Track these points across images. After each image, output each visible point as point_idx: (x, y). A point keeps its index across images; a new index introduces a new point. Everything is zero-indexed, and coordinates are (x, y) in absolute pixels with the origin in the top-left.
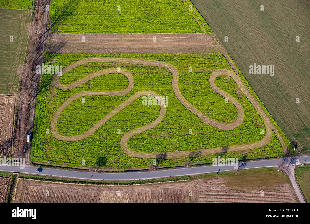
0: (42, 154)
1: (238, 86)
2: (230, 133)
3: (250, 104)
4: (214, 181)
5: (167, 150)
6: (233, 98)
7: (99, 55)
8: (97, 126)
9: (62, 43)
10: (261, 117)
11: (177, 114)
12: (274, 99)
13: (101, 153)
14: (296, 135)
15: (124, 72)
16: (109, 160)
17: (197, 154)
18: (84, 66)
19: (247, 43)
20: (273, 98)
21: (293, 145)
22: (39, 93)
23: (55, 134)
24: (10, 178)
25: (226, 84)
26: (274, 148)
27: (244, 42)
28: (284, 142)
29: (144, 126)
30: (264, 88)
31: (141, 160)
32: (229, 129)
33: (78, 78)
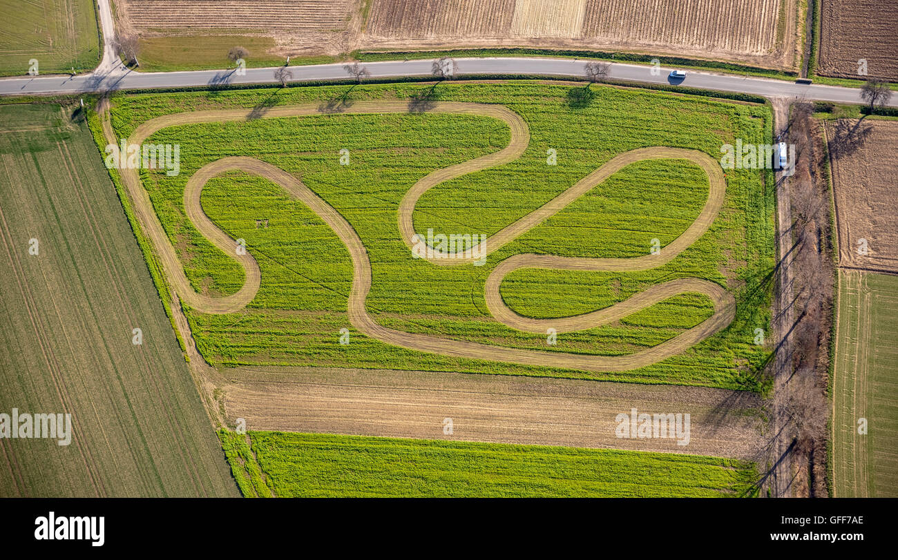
0: (740, 120)
1: (180, 265)
2: (235, 148)
3: (161, 214)
4: (299, 51)
5: (408, 117)
6: (205, 235)
7: (589, 377)
8: (596, 179)
9: (718, 424)
10: (143, 184)
11: (370, 199)
12: (93, 224)
13: (584, 118)
14: (65, 139)
15: (512, 320)
16: (560, 101)
17: (331, 106)
18: (640, 344)
19: (120, 388)
20: (94, 228)
21: (82, 117)
22: (770, 271)
23: (709, 163)
24: (818, 74)
25: (213, 272)
26: (130, 113)
27: (129, 393)
28: (103, 123)
29: (464, 174)
30: (111, 254)
31: (476, 99)
32: (235, 157)
33: (656, 310)
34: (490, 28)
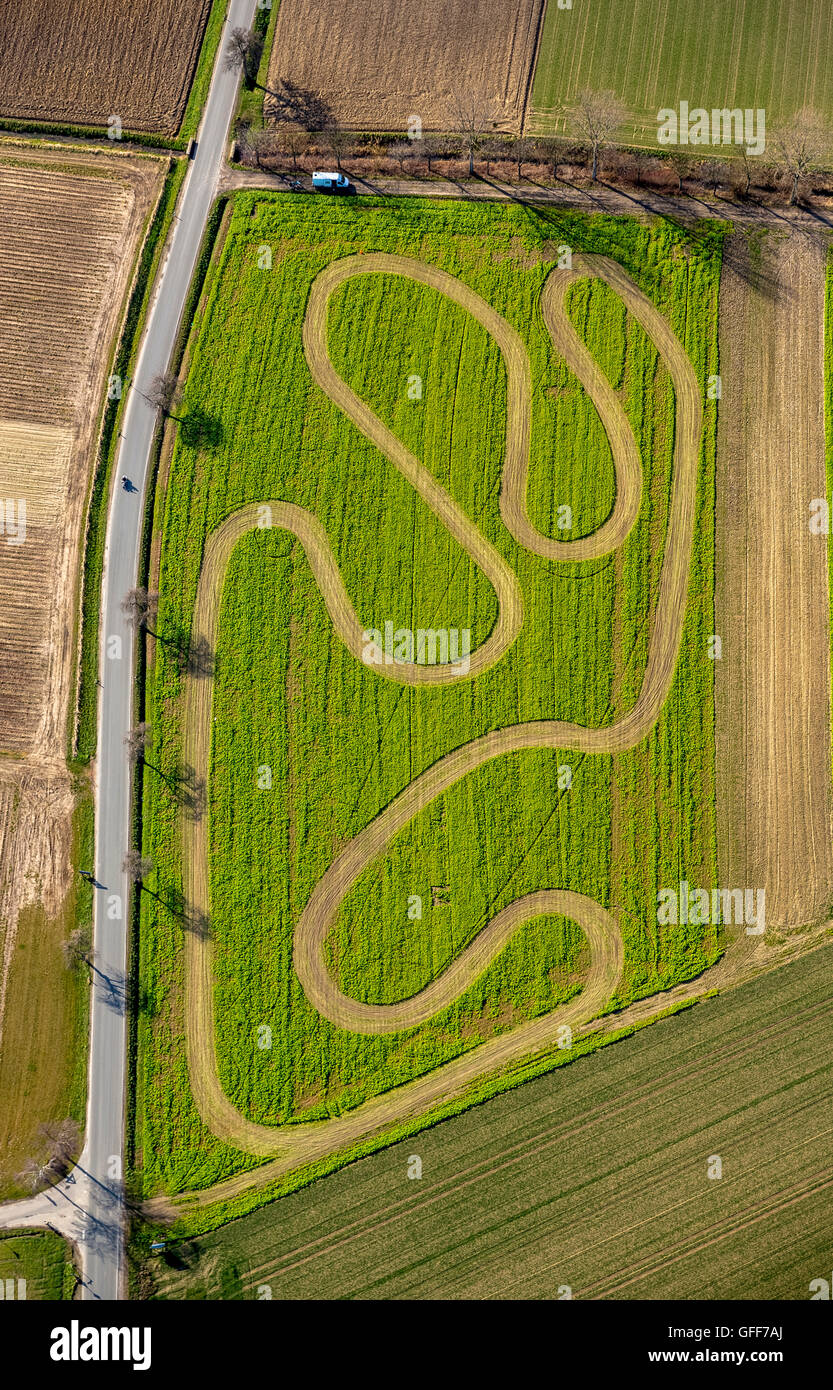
0: (259, 228)
1: (526, 1025)
2: (275, 955)
3: (419, 1069)
4: (57, 861)
5: (222, 678)
6: (464, 990)
7: (712, 429)
8: (361, 414)
9: (777, 284)
10: (349, 1110)
11: (392, 731)
12: (439, 1191)
13: (239, 428)
14: (236, 1274)
15: (619, 525)
16: (204, 459)
17: (189, 801)
18: (654, 367)
19: (775, 1100)
20: (447, 1188)
21: (185, 1250)
22: (529, 210)
23: (338, 271)
24: (175, 135)
25: (539, 968)
26: (180, 1152)
27: (783, 1083)
28: (203, 1204)
29: (344, 592)
30: (505, 1148)
31: (192, 576)
32: (295, 954)
33: (596, 346)
34: (37, 557)
